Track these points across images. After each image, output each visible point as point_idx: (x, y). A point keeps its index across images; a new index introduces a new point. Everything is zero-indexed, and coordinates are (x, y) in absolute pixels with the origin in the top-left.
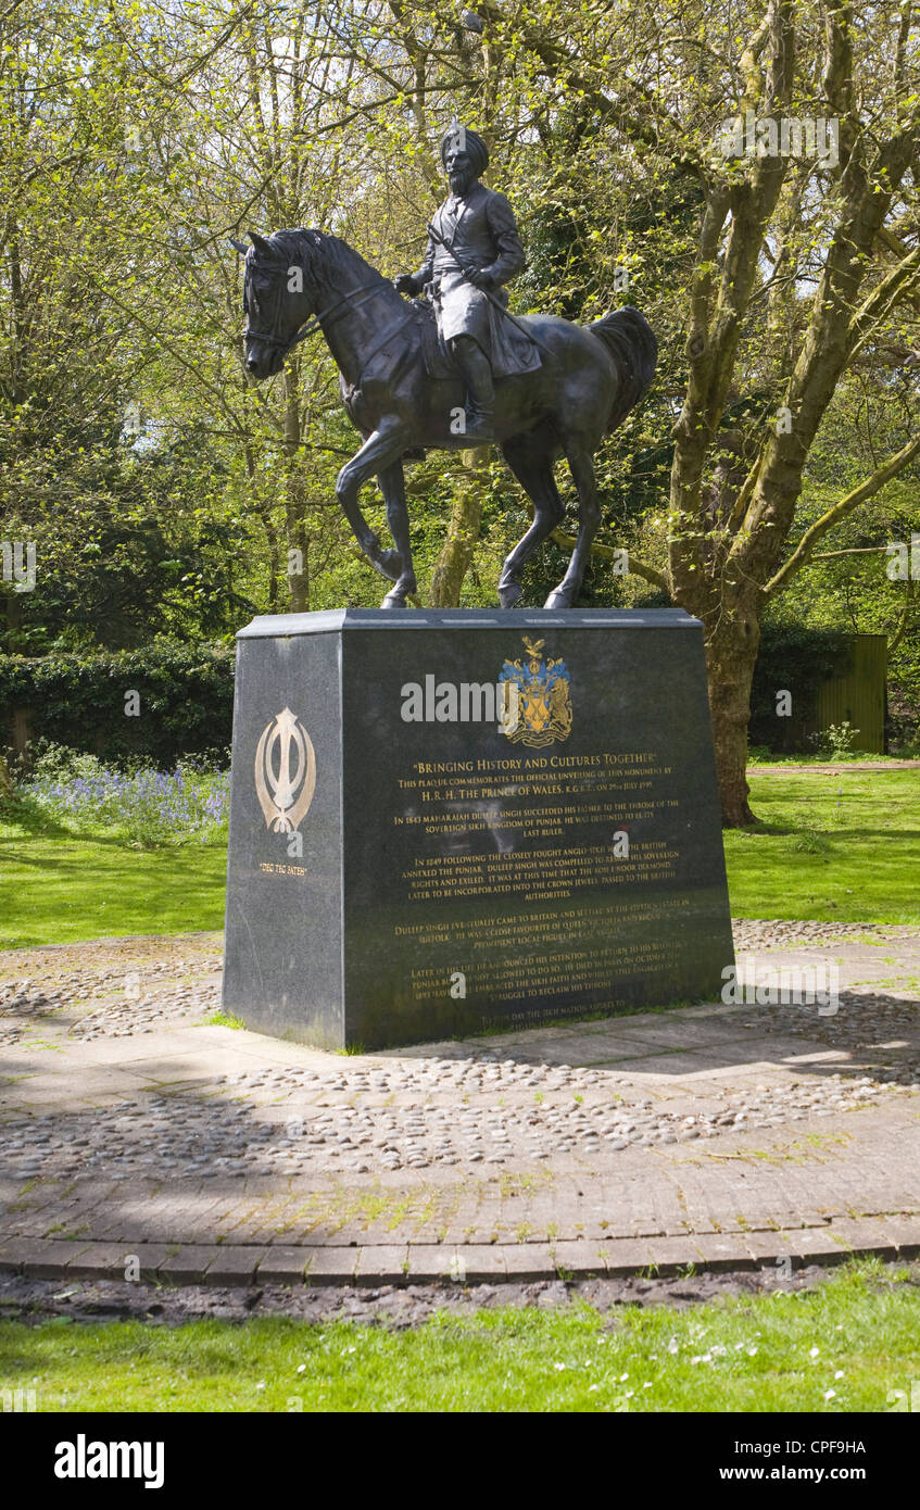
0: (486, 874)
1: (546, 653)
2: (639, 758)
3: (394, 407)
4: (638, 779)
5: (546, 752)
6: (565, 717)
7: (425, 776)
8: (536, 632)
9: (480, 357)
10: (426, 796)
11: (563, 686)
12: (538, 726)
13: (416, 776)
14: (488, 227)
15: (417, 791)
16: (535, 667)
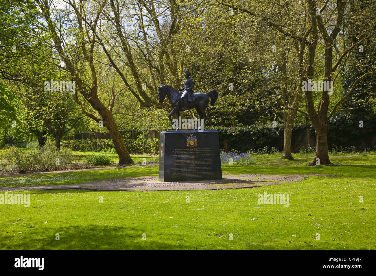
0: (184, 162)
1: (193, 136)
2: (207, 149)
3: (175, 106)
4: (207, 151)
5: (193, 148)
6: (196, 143)
7: (176, 151)
8: (192, 133)
9: (186, 100)
10: (176, 153)
11: (196, 140)
12: (192, 145)
13: (174, 150)
14: (189, 83)
15: (175, 152)
16: (192, 137)
